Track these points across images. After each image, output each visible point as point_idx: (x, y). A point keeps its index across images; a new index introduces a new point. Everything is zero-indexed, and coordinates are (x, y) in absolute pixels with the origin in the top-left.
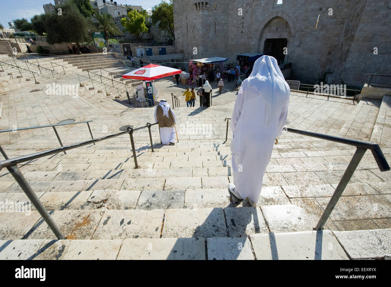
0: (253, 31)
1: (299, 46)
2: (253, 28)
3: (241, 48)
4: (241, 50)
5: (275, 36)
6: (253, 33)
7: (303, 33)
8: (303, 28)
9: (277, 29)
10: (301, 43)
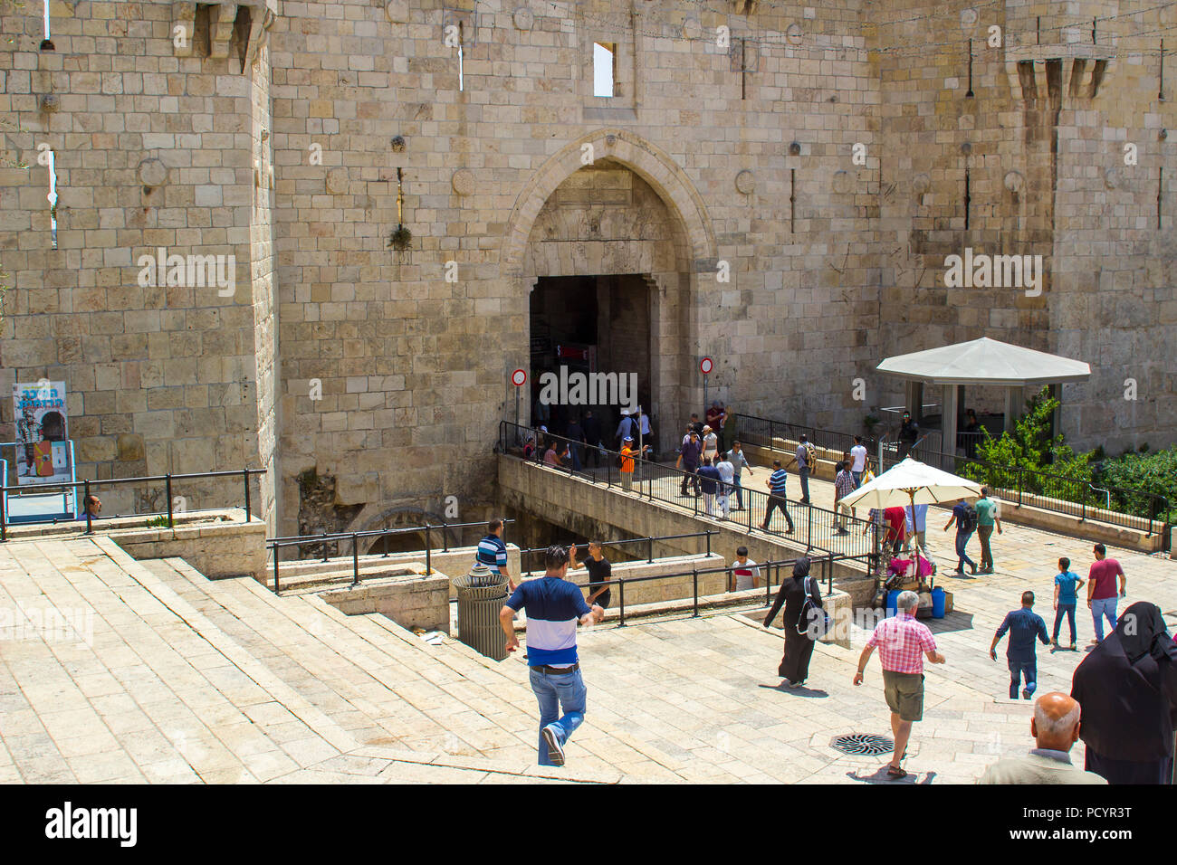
0: (482, 229)
1: (742, 314)
2: (475, 211)
3: (408, 341)
4: (404, 358)
5: (593, 263)
6: (483, 241)
7: (749, 250)
8: (744, 226)
9: (595, 228)
10: (748, 297)
